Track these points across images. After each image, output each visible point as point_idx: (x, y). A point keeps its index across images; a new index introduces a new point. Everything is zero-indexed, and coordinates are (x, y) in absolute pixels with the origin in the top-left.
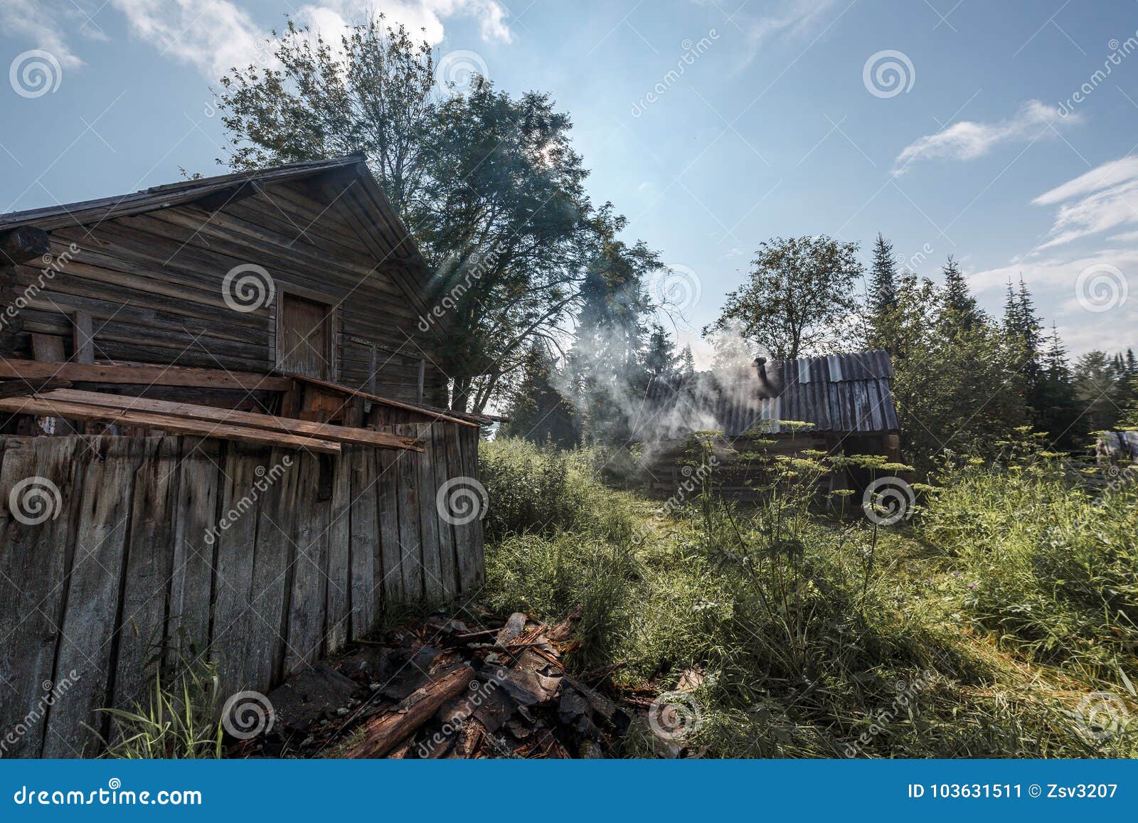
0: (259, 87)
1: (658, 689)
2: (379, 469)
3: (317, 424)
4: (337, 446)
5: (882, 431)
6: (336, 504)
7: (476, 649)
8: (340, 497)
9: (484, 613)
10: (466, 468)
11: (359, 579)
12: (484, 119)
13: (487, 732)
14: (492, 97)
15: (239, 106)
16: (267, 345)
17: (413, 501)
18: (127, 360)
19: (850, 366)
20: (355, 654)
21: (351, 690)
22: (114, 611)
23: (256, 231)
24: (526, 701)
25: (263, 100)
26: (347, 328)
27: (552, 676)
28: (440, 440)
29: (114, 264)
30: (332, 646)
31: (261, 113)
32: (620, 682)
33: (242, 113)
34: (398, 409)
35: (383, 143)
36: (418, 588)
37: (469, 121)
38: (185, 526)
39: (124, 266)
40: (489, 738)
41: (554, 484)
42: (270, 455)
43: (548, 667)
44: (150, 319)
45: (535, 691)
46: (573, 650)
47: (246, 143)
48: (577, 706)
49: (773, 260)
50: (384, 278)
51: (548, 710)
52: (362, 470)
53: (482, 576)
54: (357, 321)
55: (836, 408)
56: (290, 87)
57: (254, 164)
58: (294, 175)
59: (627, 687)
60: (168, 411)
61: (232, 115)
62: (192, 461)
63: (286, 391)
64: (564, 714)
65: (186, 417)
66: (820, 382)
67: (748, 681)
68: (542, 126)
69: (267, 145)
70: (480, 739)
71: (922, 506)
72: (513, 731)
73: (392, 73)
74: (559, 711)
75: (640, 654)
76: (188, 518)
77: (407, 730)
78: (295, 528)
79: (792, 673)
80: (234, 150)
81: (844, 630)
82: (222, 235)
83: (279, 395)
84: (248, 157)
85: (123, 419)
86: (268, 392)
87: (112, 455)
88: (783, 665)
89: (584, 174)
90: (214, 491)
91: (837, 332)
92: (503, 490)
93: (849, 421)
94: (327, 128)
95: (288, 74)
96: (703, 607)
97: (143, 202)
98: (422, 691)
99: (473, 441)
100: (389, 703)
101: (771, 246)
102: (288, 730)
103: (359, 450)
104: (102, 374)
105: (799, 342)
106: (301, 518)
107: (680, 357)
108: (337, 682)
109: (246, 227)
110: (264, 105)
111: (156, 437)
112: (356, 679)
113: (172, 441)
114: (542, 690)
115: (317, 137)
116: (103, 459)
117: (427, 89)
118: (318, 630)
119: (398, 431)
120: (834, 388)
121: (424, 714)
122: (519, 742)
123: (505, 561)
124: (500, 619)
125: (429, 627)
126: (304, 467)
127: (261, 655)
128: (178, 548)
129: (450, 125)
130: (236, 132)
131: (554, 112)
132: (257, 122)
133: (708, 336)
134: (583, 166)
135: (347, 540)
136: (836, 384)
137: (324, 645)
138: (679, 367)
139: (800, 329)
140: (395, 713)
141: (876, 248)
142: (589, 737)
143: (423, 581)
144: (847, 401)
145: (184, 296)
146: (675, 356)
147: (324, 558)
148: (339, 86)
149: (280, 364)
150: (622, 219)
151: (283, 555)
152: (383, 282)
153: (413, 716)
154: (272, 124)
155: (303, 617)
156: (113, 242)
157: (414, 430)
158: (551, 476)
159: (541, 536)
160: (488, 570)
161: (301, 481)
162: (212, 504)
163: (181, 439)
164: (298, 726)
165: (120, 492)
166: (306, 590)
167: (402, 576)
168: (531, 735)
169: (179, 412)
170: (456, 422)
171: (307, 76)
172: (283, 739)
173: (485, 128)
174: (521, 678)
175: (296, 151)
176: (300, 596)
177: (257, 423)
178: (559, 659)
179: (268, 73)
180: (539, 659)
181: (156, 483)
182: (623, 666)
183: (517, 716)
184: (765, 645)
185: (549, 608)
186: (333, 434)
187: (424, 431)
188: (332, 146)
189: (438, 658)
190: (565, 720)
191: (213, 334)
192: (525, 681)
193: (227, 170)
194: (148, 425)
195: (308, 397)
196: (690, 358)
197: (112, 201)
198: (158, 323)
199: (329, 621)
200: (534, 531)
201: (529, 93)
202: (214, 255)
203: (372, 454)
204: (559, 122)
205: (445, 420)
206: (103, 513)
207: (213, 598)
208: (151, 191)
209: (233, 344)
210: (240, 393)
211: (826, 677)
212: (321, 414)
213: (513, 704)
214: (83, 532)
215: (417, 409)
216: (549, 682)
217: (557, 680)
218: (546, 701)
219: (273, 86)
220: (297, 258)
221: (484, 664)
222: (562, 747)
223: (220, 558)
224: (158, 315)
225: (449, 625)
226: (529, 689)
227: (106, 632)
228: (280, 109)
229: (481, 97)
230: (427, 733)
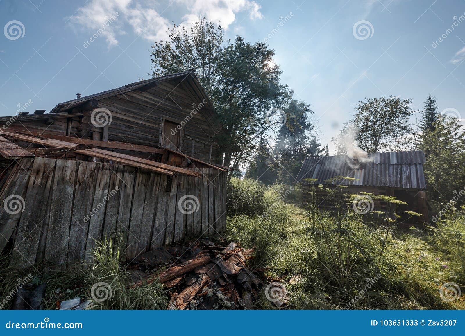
0: (163, 48)
1: (283, 280)
2: (188, 183)
3: (167, 165)
4: (171, 173)
5: (416, 189)
6: (172, 194)
7: (215, 252)
8: (173, 191)
9: (222, 241)
10: (221, 186)
11: (178, 221)
12: (241, 53)
13: (210, 279)
14: (243, 44)
15: (157, 55)
16: (158, 138)
17: (200, 196)
18: (117, 141)
19: (402, 158)
20: (174, 246)
21: (171, 258)
22: (103, 217)
23: (157, 98)
24: (227, 272)
25: (164, 52)
26: (186, 133)
27: (239, 266)
28: (212, 175)
29: (115, 110)
30: (167, 242)
31: (164, 57)
32: (268, 275)
33: (157, 57)
34: (200, 163)
35: (203, 64)
36: (199, 228)
37: (235, 55)
38: (124, 194)
39: (118, 111)
40: (210, 282)
41: (259, 197)
42: (151, 174)
43: (239, 263)
44: (123, 128)
45: (231, 270)
46: (250, 259)
47: (158, 67)
48: (245, 278)
49: (365, 108)
50: (200, 115)
51: (234, 277)
52: (182, 183)
53: (225, 228)
54: (190, 130)
55: (392, 176)
56: (173, 46)
57: (160, 75)
58: (170, 78)
59: (270, 277)
60: (122, 157)
61: (154, 58)
62: (127, 173)
63: (163, 154)
64: (239, 280)
65: (127, 159)
66: (385, 164)
67: (319, 284)
68: (263, 55)
69: (164, 68)
70: (207, 281)
71: (434, 227)
72: (220, 282)
73: (207, 39)
74: (238, 278)
75: (277, 266)
76: (125, 191)
77: (183, 272)
78: (157, 200)
79: (340, 285)
80: (154, 70)
81: (367, 272)
82: (146, 100)
83: (161, 155)
84: (158, 72)
85: (109, 158)
86: (158, 154)
87: (105, 169)
88: (337, 281)
89: (280, 73)
90: (133, 184)
91: (399, 142)
92: (238, 197)
93: (399, 183)
94: (184, 61)
95: (173, 42)
96: (305, 251)
97: (123, 90)
98: (190, 261)
99: (225, 177)
100: (179, 263)
101: (366, 102)
102: (149, 265)
103: (181, 175)
104: (109, 145)
105: (378, 145)
106: (160, 197)
107: (323, 150)
108: (167, 254)
109: (154, 97)
110: (164, 54)
111: (116, 165)
112: (173, 255)
113: (121, 166)
114: (234, 270)
115: (180, 64)
116: (103, 170)
117: (219, 43)
118: (162, 236)
119: (196, 170)
120: (392, 167)
121: (189, 269)
122: (222, 286)
123: (234, 223)
124: (226, 244)
125: (201, 242)
126: (162, 179)
127: (144, 240)
128: (121, 201)
129: (228, 56)
130: (155, 64)
131: (268, 49)
132: (162, 60)
133: (333, 142)
134: (280, 70)
135: (175, 206)
136: (393, 165)
137: (164, 241)
138: (322, 154)
139: (379, 139)
140: (180, 266)
141: (427, 101)
142: (247, 290)
143: (201, 226)
144: (399, 173)
145: (134, 120)
146: (321, 149)
147: (167, 211)
148: (189, 45)
149: (162, 144)
150: (293, 91)
151: (153, 208)
152: (200, 116)
153: (185, 268)
154: (167, 60)
155: (158, 230)
156: (115, 103)
157: (202, 170)
158: (258, 194)
159: (249, 216)
160: (227, 226)
161: (161, 184)
162: (132, 188)
163: (124, 166)
164: (152, 265)
165: (107, 181)
166: (160, 221)
167: (194, 223)
168: (226, 284)
169: (125, 158)
170: (219, 169)
171: (178, 42)
172: (147, 267)
173: (241, 57)
174: (227, 264)
175: (173, 69)
176: (157, 223)
177: (148, 163)
178: (245, 262)
179: (166, 43)
180: (236, 260)
181: (116, 179)
182: (270, 269)
183: (222, 277)
184: (330, 271)
185: (248, 243)
186: (171, 169)
187: (206, 171)
188: (186, 66)
189: (201, 253)
190: (239, 282)
191: (142, 133)
192: (228, 266)
193: (151, 77)
194: (115, 161)
195: (170, 157)
196: (327, 151)
197: (115, 90)
198: (126, 129)
199: (166, 234)
200: (247, 214)
201: (258, 42)
202: (143, 107)
203: (186, 177)
204: (270, 53)
205: (214, 168)
206: (102, 186)
207: (130, 218)
208: (126, 86)
209: (148, 137)
210: (149, 154)
211: (354, 290)
212: (174, 163)
213: (222, 272)
214: (96, 191)
215: (205, 163)
216: (237, 268)
217: (240, 268)
218: (234, 274)
219: (168, 47)
220: (170, 107)
221: (215, 257)
222: (236, 291)
223: (133, 206)
224: (126, 126)
225: (208, 243)
226: (229, 269)
227: (101, 223)
228: (169, 54)
229: (239, 45)
230: (190, 275)
